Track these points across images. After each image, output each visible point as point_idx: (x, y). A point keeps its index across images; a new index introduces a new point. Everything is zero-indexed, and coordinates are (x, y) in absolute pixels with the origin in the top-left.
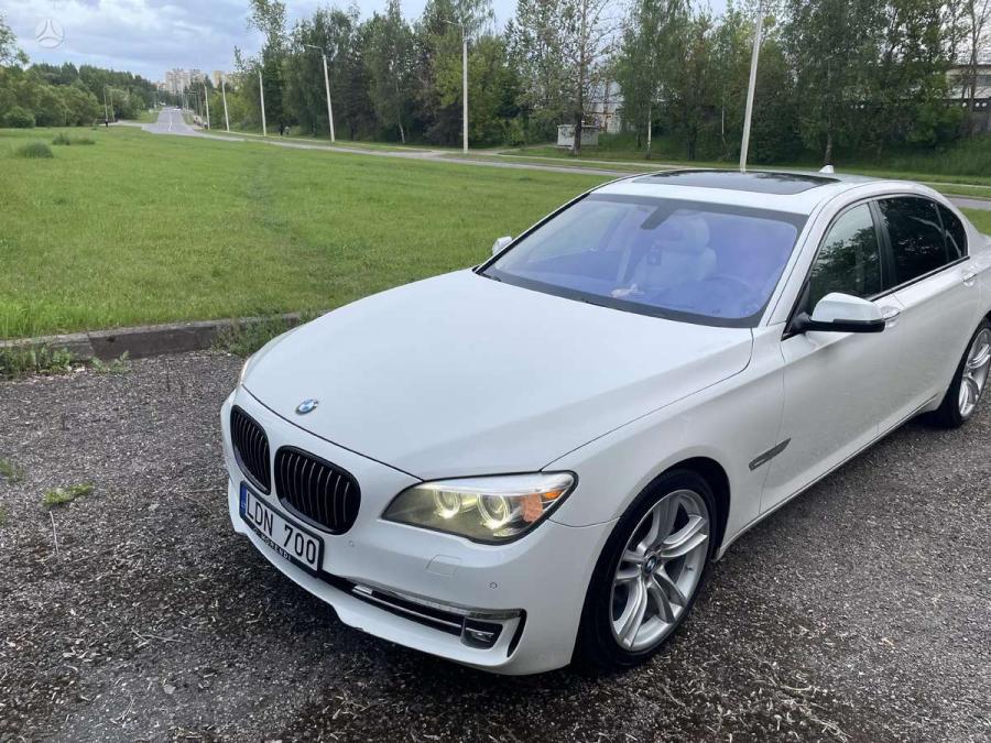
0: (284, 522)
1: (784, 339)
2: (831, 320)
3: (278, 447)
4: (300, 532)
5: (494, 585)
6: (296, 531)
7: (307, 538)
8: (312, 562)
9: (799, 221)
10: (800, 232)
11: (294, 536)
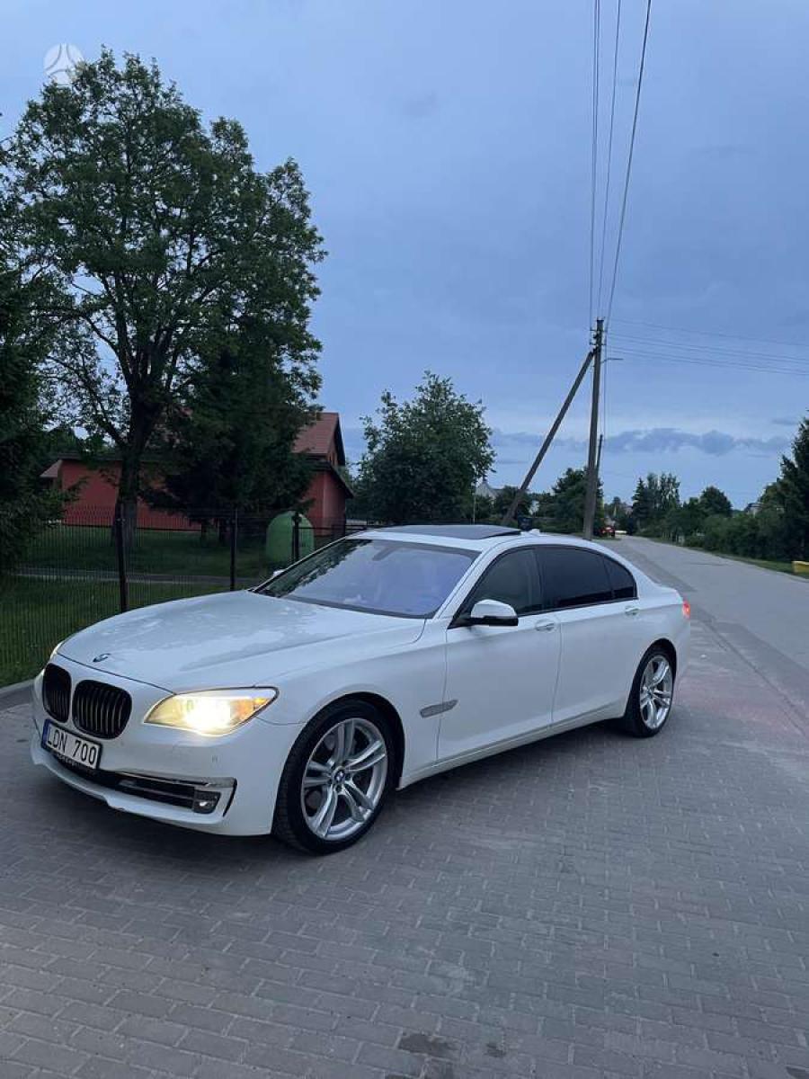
0: (75, 738)
1: (449, 628)
2: (482, 617)
3: (78, 682)
4: (86, 742)
5: (215, 759)
6: (83, 742)
7: (90, 745)
8: (91, 763)
9: (474, 555)
10: (473, 561)
11: (81, 746)
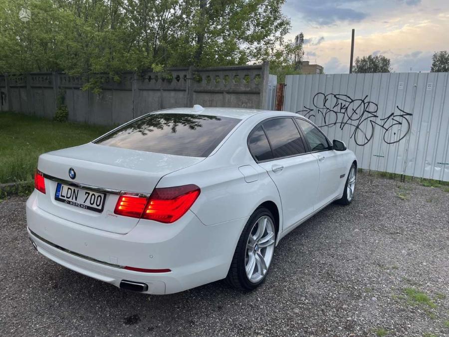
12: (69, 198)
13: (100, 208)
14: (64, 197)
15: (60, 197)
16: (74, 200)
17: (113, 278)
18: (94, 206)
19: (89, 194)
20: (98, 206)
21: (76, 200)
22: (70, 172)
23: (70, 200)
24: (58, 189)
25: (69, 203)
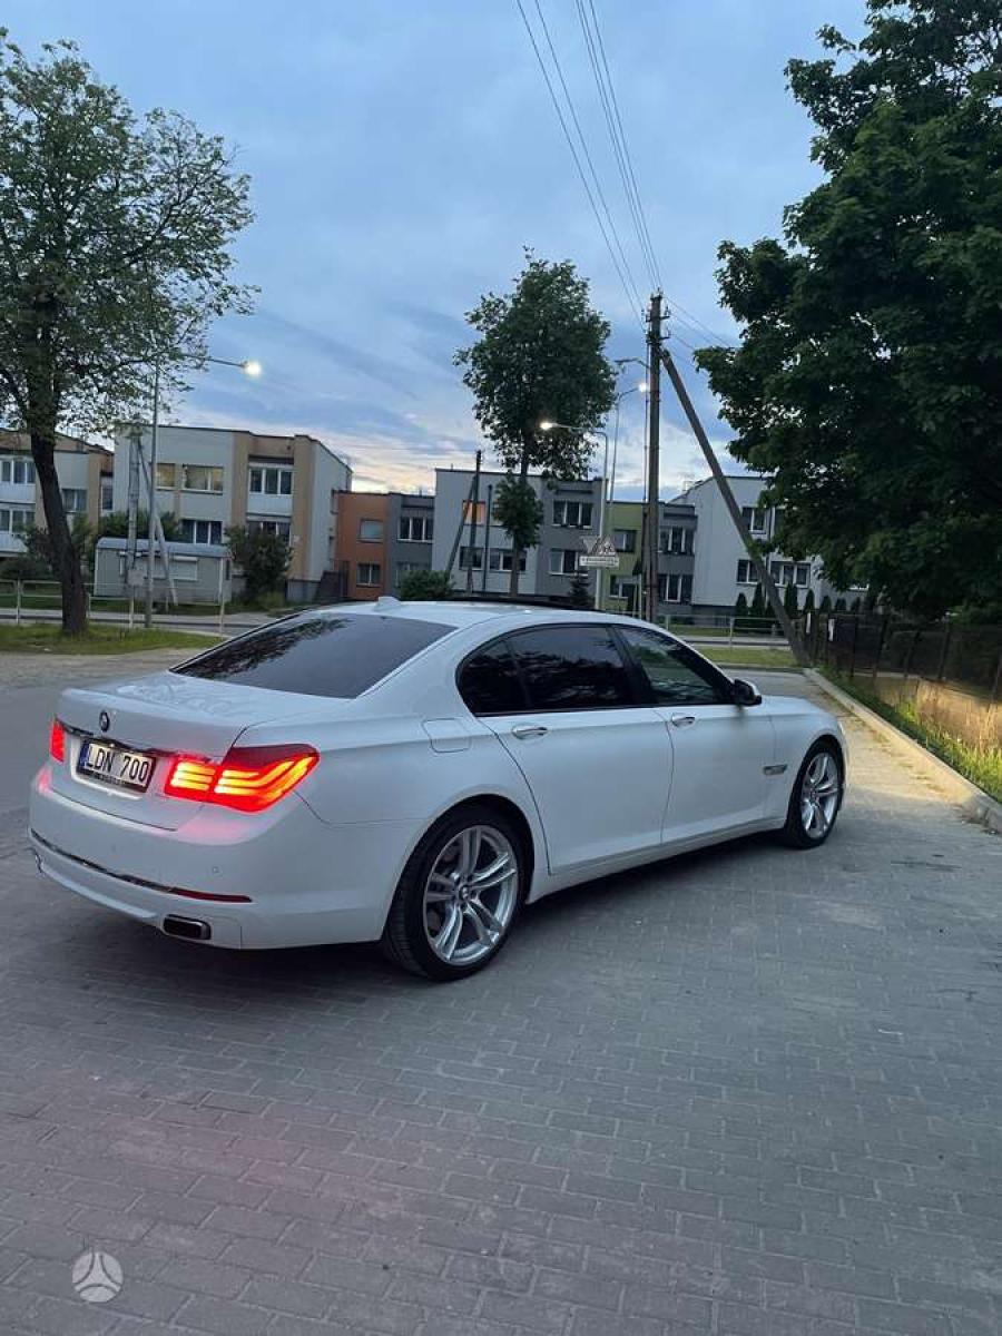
12: (98, 768)
13: (143, 784)
14: (91, 766)
15: (86, 767)
16: (106, 773)
17: (152, 911)
18: (136, 781)
19: (130, 758)
20: (141, 780)
21: (109, 770)
22: (101, 718)
23: (100, 771)
24: (84, 753)
25: (97, 776)
